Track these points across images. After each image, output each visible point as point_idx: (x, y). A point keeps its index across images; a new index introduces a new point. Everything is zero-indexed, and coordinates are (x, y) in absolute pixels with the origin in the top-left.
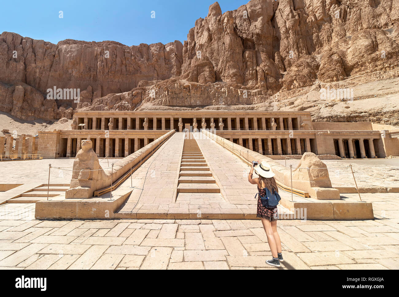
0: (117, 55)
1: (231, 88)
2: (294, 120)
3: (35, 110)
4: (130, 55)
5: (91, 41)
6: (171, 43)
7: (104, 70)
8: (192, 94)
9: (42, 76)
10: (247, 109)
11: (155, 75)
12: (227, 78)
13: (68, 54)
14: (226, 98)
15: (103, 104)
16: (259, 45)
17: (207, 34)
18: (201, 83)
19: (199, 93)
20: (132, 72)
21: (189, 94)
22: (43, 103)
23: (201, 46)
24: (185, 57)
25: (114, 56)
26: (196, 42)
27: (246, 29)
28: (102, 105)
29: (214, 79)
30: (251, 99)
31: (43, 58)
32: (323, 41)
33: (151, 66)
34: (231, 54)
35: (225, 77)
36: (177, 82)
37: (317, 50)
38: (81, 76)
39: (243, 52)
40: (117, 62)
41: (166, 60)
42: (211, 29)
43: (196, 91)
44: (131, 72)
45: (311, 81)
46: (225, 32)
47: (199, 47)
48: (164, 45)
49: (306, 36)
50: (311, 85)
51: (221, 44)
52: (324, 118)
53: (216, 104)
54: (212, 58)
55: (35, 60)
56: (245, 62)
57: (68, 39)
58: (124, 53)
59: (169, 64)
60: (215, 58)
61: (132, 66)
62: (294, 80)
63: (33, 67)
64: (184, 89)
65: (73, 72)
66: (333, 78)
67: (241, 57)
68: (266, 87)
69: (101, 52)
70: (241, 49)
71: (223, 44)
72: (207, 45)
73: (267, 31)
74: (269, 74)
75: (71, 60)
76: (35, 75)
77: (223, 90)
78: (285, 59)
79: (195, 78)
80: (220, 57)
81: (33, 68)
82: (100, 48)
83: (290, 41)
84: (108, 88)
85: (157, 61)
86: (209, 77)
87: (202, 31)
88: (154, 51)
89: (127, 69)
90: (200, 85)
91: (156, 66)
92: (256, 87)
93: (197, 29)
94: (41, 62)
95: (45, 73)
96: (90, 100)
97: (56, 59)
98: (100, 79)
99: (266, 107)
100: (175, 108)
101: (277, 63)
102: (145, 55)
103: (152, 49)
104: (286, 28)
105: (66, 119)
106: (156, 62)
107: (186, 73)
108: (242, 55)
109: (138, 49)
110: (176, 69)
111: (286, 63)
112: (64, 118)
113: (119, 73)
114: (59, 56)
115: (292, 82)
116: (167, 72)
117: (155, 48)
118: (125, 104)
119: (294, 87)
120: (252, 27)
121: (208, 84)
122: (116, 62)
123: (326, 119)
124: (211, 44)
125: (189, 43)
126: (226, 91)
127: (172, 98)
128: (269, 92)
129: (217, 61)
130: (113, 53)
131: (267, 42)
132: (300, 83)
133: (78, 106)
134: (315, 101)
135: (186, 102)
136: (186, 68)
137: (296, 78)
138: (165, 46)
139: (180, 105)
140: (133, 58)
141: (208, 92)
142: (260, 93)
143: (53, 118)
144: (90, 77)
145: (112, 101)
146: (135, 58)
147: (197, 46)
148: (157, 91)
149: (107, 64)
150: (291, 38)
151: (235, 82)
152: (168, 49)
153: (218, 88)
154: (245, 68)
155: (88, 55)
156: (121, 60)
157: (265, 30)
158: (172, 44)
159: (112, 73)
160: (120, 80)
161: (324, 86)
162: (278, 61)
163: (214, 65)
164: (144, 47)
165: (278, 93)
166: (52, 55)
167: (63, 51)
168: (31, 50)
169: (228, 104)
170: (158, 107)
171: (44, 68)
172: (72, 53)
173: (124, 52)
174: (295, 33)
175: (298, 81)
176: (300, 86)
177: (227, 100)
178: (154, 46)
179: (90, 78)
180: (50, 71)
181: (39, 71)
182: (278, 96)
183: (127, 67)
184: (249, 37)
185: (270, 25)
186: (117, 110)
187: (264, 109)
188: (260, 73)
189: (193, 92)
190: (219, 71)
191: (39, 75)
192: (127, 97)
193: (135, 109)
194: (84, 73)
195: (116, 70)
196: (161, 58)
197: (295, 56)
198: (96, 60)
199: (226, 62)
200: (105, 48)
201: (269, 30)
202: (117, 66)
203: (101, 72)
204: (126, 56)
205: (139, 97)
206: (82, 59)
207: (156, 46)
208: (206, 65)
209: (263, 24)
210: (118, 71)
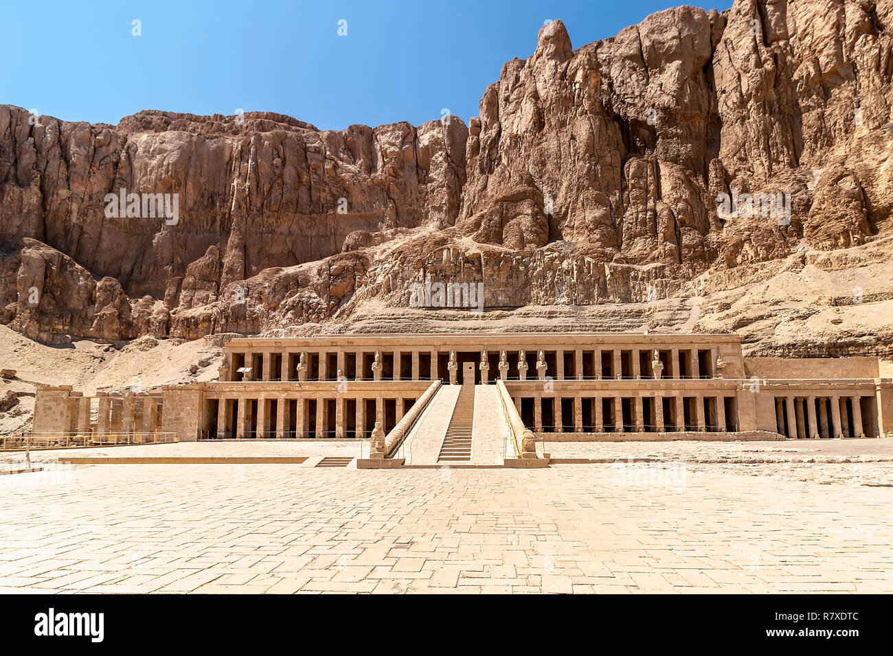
0: (284, 159)
1: (587, 259)
2: (704, 355)
3: (72, 317)
4: (321, 158)
5: (212, 115)
6: (434, 121)
7: (250, 201)
8: (486, 277)
9: (86, 220)
10: (626, 316)
11: (389, 212)
12: (578, 233)
13: (153, 157)
14: (573, 287)
15: (252, 298)
17: (532, 109)
18: (511, 248)
19: (504, 274)
20: (325, 205)
21: (478, 277)
22: (91, 297)
23: (516, 139)
24: (471, 167)
25: (277, 161)
26: (503, 125)
27: (636, 94)
28: (248, 299)
29: (544, 237)
30: (637, 287)
31: (87, 172)
32: (835, 131)
33: (379, 188)
34: (590, 169)
35: (573, 228)
36: (449, 246)
37: (818, 154)
38: (187, 218)
39: (624, 163)
40: (287, 179)
41: (420, 171)
42: (542, 93)
43: (496, 268)
44: (323, 206)
45: (786, 245)
46: (578, 106)
47: (511, 142)
49: (792, 116)
50: (785, 256)
51: (568, 139)
52: (776, 348)
53: (546, 303)
54: (541, 177)
55: (68, 179)
56: (626, 188)
57: (146, 109)
58: (306, 153)
59: (429, 182)
60: (549, 179)
61: (327, 189)
62: (745, 240)
63: (64, 198)
64: (467, 265)
66: (836, 239)
67: (618, 177)
68: (677, 255)
69: (241, 151)
70: (618, 152)
71: (571, 139)
72: (530, 139)
74: (687, 223)
75: (161, 175)
76: (68, 218)
77: (565, 264)
78: (735, 176)
79: (494, 235)
80: (563, 173)
81: (62, 199)
82: (239, 140)
83: (749, 129)
84: (259, 252)
85: (396, 175)
86: (531, 231)
87: (519, 98)
88: (387, 146)
89: (314, 198)
90: (506, 253)
91: (393, 187)
92: (651, 256)
93: (507, 89)
94: (84, 182)
95: (94, 211)
96: (215, 287)
97: (122, 174)
99: (671, 312)
100: (441, 312)
101: (713, 188)
102: (362, 155)
103: (383, 139)
104: (741, 93)
105: (152, 338)
106: (392, 176)
107: (473, 218)
108: (619, 168)
109: (342, 141)
110: (446, 197)
112: (147, 337)
113: (291, 209)
114: (130, 164)
115: (738, 246)
117: (390, 136)
118: (310, 297)
119: (743, 261)
120: (653, 87)
121: (527, 249)
122: (282, 179)
123: (781, 351)
124: (540, 139)
125: (483, 127)
126: (575, 267)
128: (683, 270)
129: (554, 183)
130: (275, 152)
131: (690, 130)
132: (759, 248)
133: (181, 303)
134: (777, 303)
136: (474, 199)
137: (749, 235)
138: (418, 131)
140: (329, 166)
141: (528, 271)
142: (659, 273)
143: (117, 335)
144: (214, 220)
145: (274, 289)
146: (334, 166)
147: (505, 140)
148: (396, 268)
149: (258, 183)
150: (751, 120)
151: (598, 244)
152: (425, 140)
153: (552, 260)
155: (206, 161)
156: (297, 172)
157: (685, 99)
158: (436, 125)
159: (272, 209)
160: (295, 228)
161: (814, 260)
162: (717, 182)
163: (547, 196)
164: (361, 136)
165: (706, 275)
166: (111, 164)
167: (140, 150)
168: (57, 151)
169: (577, 303)
170: (399, 311)
171: (91, 198)
172: (165, 158)
173: (306, 149)
174: (764, 108)
175: (754, 243)
176: (757, 258)
177: (575, 292)
178: (387, 132)
179: (212, 224)
181: (79, 209)
182: (705, 281)
183: (314, 192)
184: (643, 118)
185: (702, 83)
186: (289, 313)
187: (666, 317)
188: (665, 220)
189: (489, 272)
190: (557, 214)
191: (78, 218)
192: (315, 279)
193: (338, 313)
194: (198, 211)
195: (284, 200)
196: (406, 165)
197: (759, 170)
198: (228, 173)
199: (578, 189)
200: (252, 139)
201: (698, 97)
202: (285, 190)
203: (242, 208)
204: (309, 161)
205: (347, 280)
206: (191, 172)
207: (393, 130)
208: (524, 199)
209: (682, 82)
210: (289, 202)
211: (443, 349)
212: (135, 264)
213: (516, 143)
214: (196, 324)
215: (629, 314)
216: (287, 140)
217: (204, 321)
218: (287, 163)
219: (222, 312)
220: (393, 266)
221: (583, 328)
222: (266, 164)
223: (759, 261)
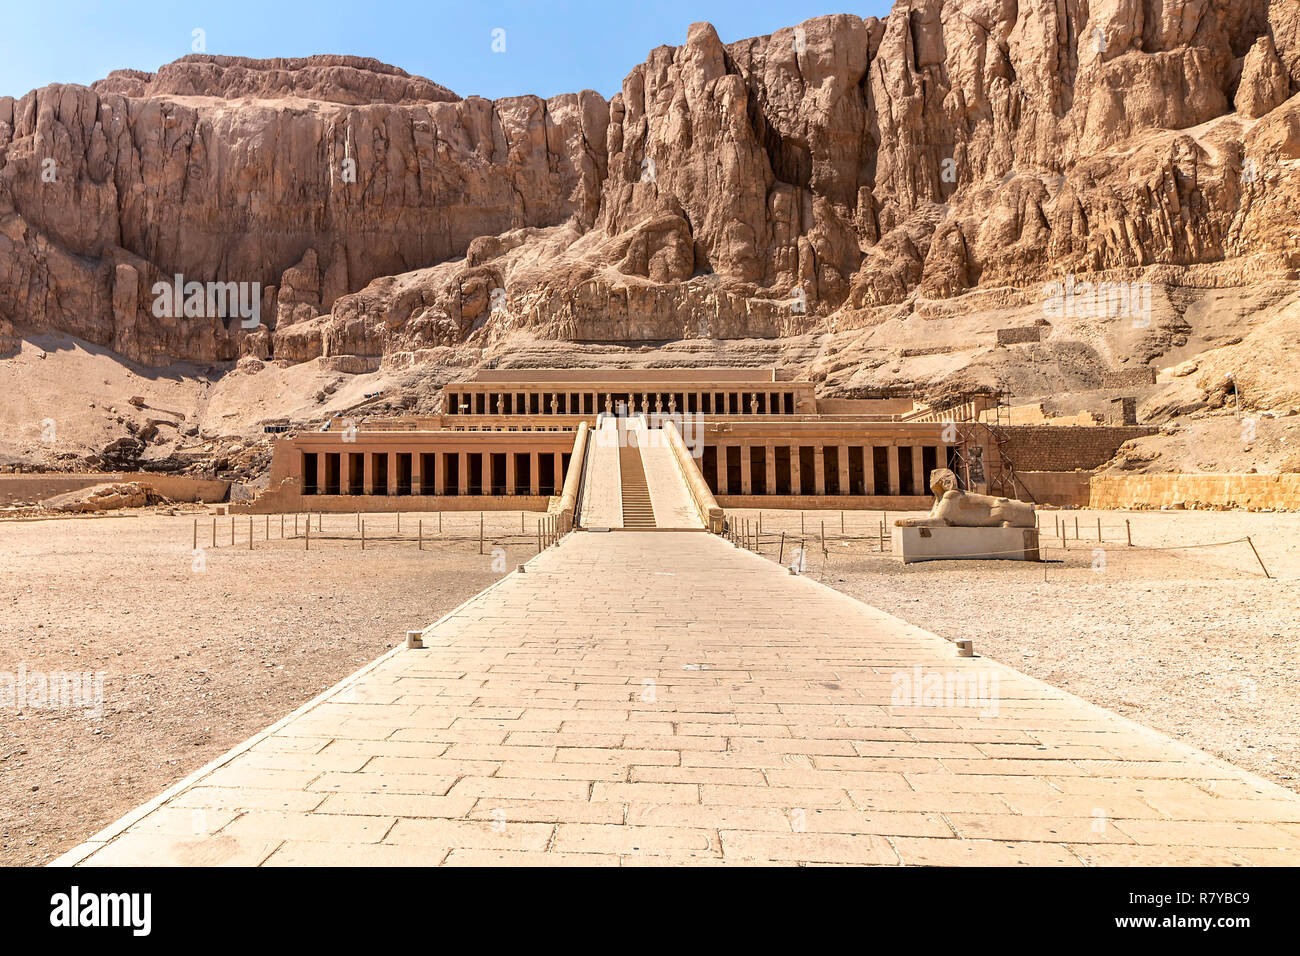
0: (388, 141)
1: (730, 294)
2: (789, 397)
4: (430, 137)
6: (567, 95)
7: (349, 193)
8: (631, 311)
9: (162, 219)
10: (762, 352)
11: (516, 208)
12: (722, 265)
13: (233, 141)
14: (716, 322)
15: (369, 316)
16: (823, 158)
17: (680, 120)
18: (655, 281)
19: (649, 309)
20: (438, 197)
21: (624, 311)
23: (663, 148)
24: (614, 166)
25: (381, 145)
26: (650, 124)
27: (790, 107)
28: (365, 316)
29: (689, 269)
30: (776, 323)
31: (160, 160)
33: (502, 178)
34: (735, 200)
35: (718, 259)
36: (595, 278)
38: (276, 214)
39: (770, 193)
40: (391, 165)
41: (550, 156)
42: (690, 104)
43: (641, 302)
44: (435, 198)
45: (903, 290)
46: (725, 131)
47: (657, 149)
48: (543, 100)
49: (937, 146)
50: (898, 302)
51: (714, 164)
52: (846, 391)
53: (689, 337)
54: (687, 201)
55: (141, 171)
56: (770, 221)
58: (412, 131)
59: (562, 170)
60: (695, 204)
61: (439, 177)
63: (139, 193)
64: (613, 299)
65: (253, 203)
66: (939, 290)
67: (762, 208)
68: (815, 293)
69: (336, 131)
70: (764, 183)
71: (718, 164)
72: (677, 153)
73: (844, 120)
74: (827, 259)
75: (245, 163)
76: (144, 218)
77: (708, 300)
78: (882, 206)
79: (640, 267)
80: (709, 200)
81: (137, 195)
82: (331, 116)
83: (897, 158)
84: (363, 254)
85: (522, 162)
86: (676, 264)
87: (666, 102)
88: (511, 125)
89: (424, 188)
90: (652, 287)
91: (518, 176)
92: (790, 292)
93: (654, 82)
94: (157, 173)
95: (171, 208)
96: (316, 298)
97: (196, 160)
98: (339, 225)
99: (802, 349)
100: (590, 347)
101: (858, 218)
102: (482, 138)
103: (506, 116)
104: (891, 118)
105: (257, 359)
106: (518, 163)
107: (617, 241)
108: (764, 200)
109: (456, 117)
110: (583, 191)
111: (883, 220)
112: (250, 358)
113: (397, 202)
114: (205, 148)
115: (864, 289)
116: (556, 199)
117: (515, 112)
118: (440, 318)
119: (866, 304)
120: (807, 102)
121: (672, 283)
122: (386, 164)
123: (849, 394)
124: (688, 157)
125: (627, 115)
126: (717, 302)
127: (583, 321)
128: (822, 306)
129: (702, 209)
130: (376, 132)
131: (843, 151)
132: (879, 293)
133: (280, 318)
135: (617, 330)
136: (618, 209)
138: (548, 106)
139: (602, 338)
140: (441, 149)
141: (672, 306)
143: (214, 356)
144: (307, 216)
145: (397, 307)
146: (447, 149)
147: (652, 143)
148: (543, 300)
149: (358, 171)
150: (899, 148)
151: (741, 278)
152: (557, 117)
153: (696, 294)
154: (769, 238)
155: (295, 143)
156: (403, 155)
157: (839, 118)
158: (570, 99)
159: (375, 203)
160: (401, 224)
161: (919, 309)
162: (863, 212)
163: (693, 222)
164: (479, 113)
165: (838, 313)
166: (184, 148)
167: (217, 130)
168: (127, 137)
169: (719, 337)
170: (549, 344)
171: (165, 192)
172: (248, 141)
173: (413, 128)
174: (912, 137)
175: (876, 288)
176: (877, 302)
177: (717, 326)
178: (510, 107)
179: (305, 222)
180: (182, 201)
181: (155, 205)
183: (423, 180)
184: (796, 135)
185: (857, 99)
186: (417, 335)
187: (797, 355)
188: (804, 257)
189: (635, 306)
190: (704, 242)
191: (154, 218)
192: (441, 296)
193: (472, 335)
194: (288, 204)
195: (389, 191)
196: (535, 149)
197: (905, 201)
198: (320, 157)
199: (723, 219)
200: (349, 116)
201: (852, 115)
202: (389, 178)
203: (341, 201)
204: (417, 142)
205: (480, 299)
206: (279, 158)
207: (518, 106)
208: (670, 230)
209: (834, 100)
210: (394, 193)
211: (601, 391)
212: (218, 269)
213: (663, 153)
214: (305, 344)
215: (766, 350)
216: (390, 117)
217: (312, 340)
218: (392, 144)
219: (337, 331)
220: (540, 297)
221: (722, 363)
222: (366, 147)
223: (878, 305)
